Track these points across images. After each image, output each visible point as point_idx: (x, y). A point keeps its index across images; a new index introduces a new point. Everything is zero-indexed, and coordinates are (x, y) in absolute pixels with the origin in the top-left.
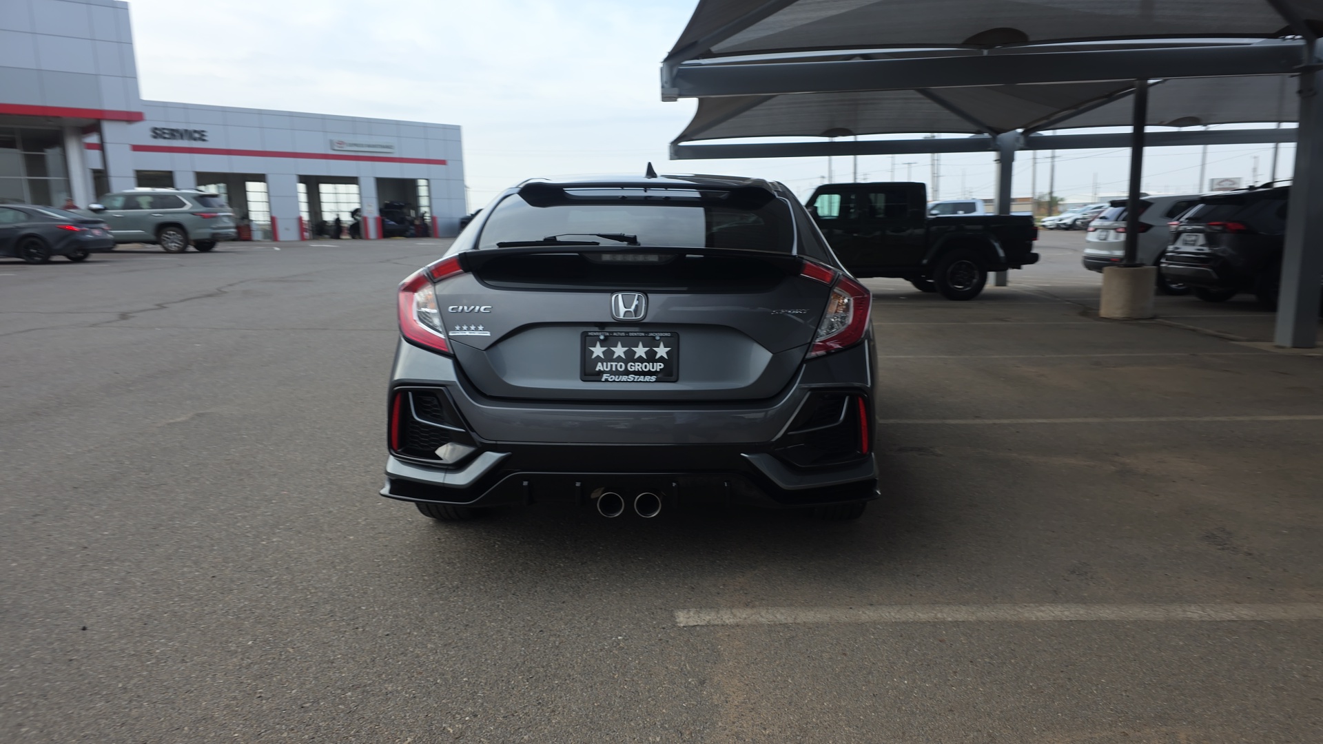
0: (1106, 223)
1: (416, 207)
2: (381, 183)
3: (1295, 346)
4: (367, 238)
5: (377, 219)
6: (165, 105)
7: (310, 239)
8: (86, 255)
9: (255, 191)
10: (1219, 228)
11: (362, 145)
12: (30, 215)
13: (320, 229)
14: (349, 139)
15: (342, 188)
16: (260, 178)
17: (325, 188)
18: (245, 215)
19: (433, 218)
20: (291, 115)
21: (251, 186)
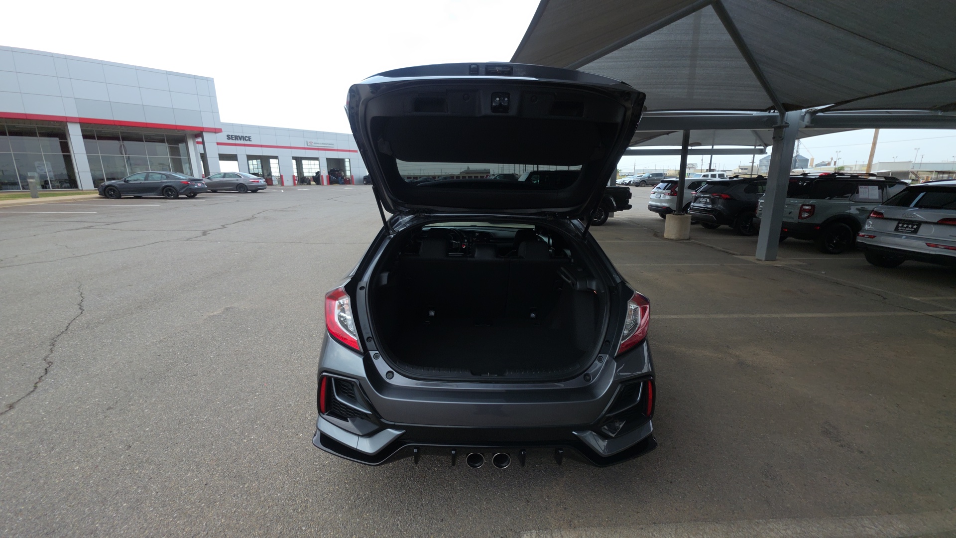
0: (660, 191)
1: (345, 171)
2: (329, 161)
3: (766, 260)
4: (323, 184)
5: (327, 176)
6: (233, 125)
7: (298, 185)
8: (195, 194)
9: (273, 163)
10: (718, 197)
11: (320, 144)
12: (168, 177)
13: (302, 180)
14: (314, 141)
15: (312, 162)
16: (276, 157)
17: (304, 162)
18: (270, 174)
19: (351, 176)
20: (289, 130)
21: (272, 161)
